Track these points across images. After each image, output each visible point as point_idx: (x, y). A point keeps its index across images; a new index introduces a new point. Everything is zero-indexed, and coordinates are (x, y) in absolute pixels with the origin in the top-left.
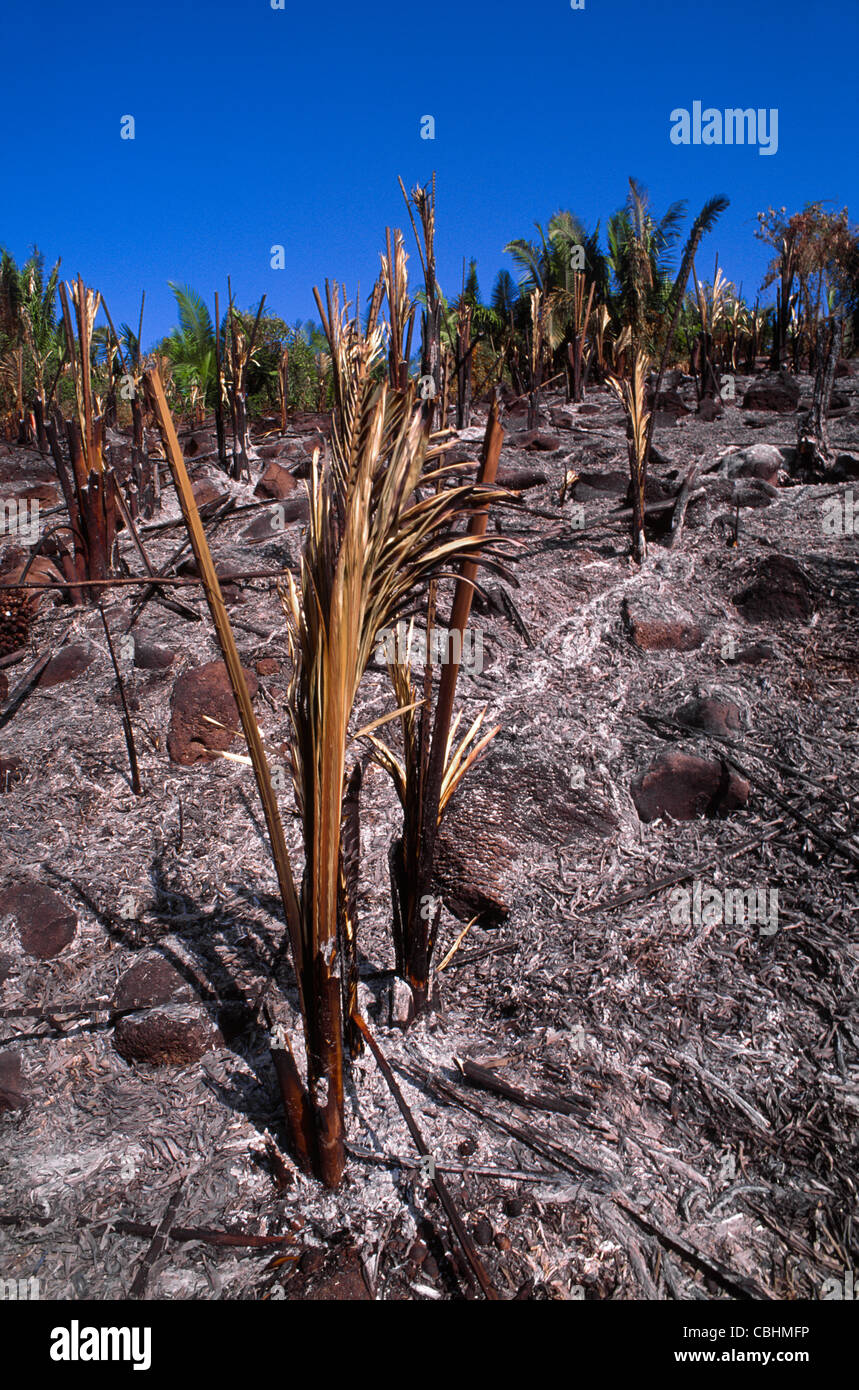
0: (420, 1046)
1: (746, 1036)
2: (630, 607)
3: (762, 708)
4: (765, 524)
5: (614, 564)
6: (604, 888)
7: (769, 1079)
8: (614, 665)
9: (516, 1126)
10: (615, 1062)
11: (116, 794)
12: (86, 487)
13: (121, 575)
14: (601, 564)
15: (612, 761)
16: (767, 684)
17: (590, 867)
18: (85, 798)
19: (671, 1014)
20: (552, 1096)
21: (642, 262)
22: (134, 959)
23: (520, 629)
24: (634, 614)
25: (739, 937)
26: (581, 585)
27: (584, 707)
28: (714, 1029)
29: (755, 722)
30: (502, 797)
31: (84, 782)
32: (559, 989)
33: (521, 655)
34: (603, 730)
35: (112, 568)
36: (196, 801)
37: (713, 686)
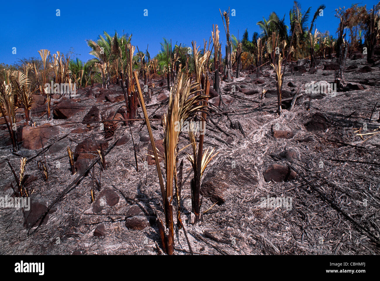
0: (196, 228)
1: (279, 232)
2: (273, 127)
3: (304, 153)
4: (319, 104)
5: (272, 115)
6: (252, 197)
7: (282, 242)
8: (267, 142)
9: (214, 245)
10: (243, 235)
11: (132, 171)
12: (130, 96)
13: (138, 118)
14: (269, 115)
15: (259, 166)
16: (307, 147)
17: (249, 192)
18: (125, 172)
19: (261, 226)
20: (224, 240)
21: (298, 27)
22: (131, 206)
23: (243, 133)
24: (274, 129)
25: (284, 210)
26: (262, 121)
27: (255, 152)
28: (272, 230)
29: (301, 157)
30: (226, 173)
31: (125, 168)
32: (233, 218)
33: (241, 139)
34: (259, 159)
35: (136, 116)
36: (151, 173)
37: (290, 147)
